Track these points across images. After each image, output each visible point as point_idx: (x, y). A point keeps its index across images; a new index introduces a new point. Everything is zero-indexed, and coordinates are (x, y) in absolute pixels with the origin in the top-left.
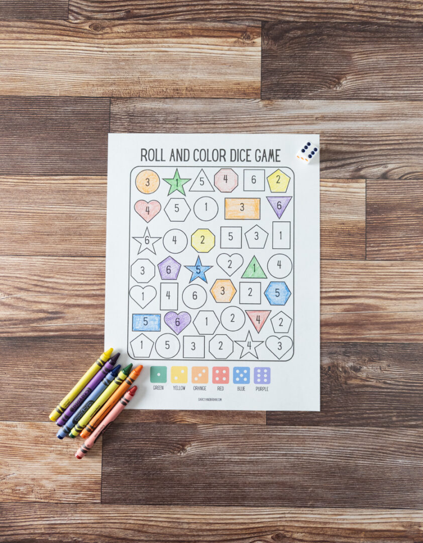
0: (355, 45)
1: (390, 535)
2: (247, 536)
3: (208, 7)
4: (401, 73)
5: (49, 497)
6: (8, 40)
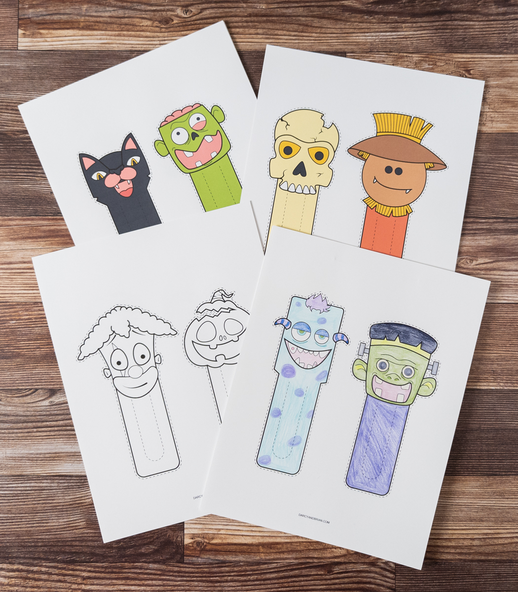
0: (82, 536)
1: (54, 25)
2: (199, 22)
3: (242, 578)
4: (32, 506)
5: (399, 58)
6: (460, 539)
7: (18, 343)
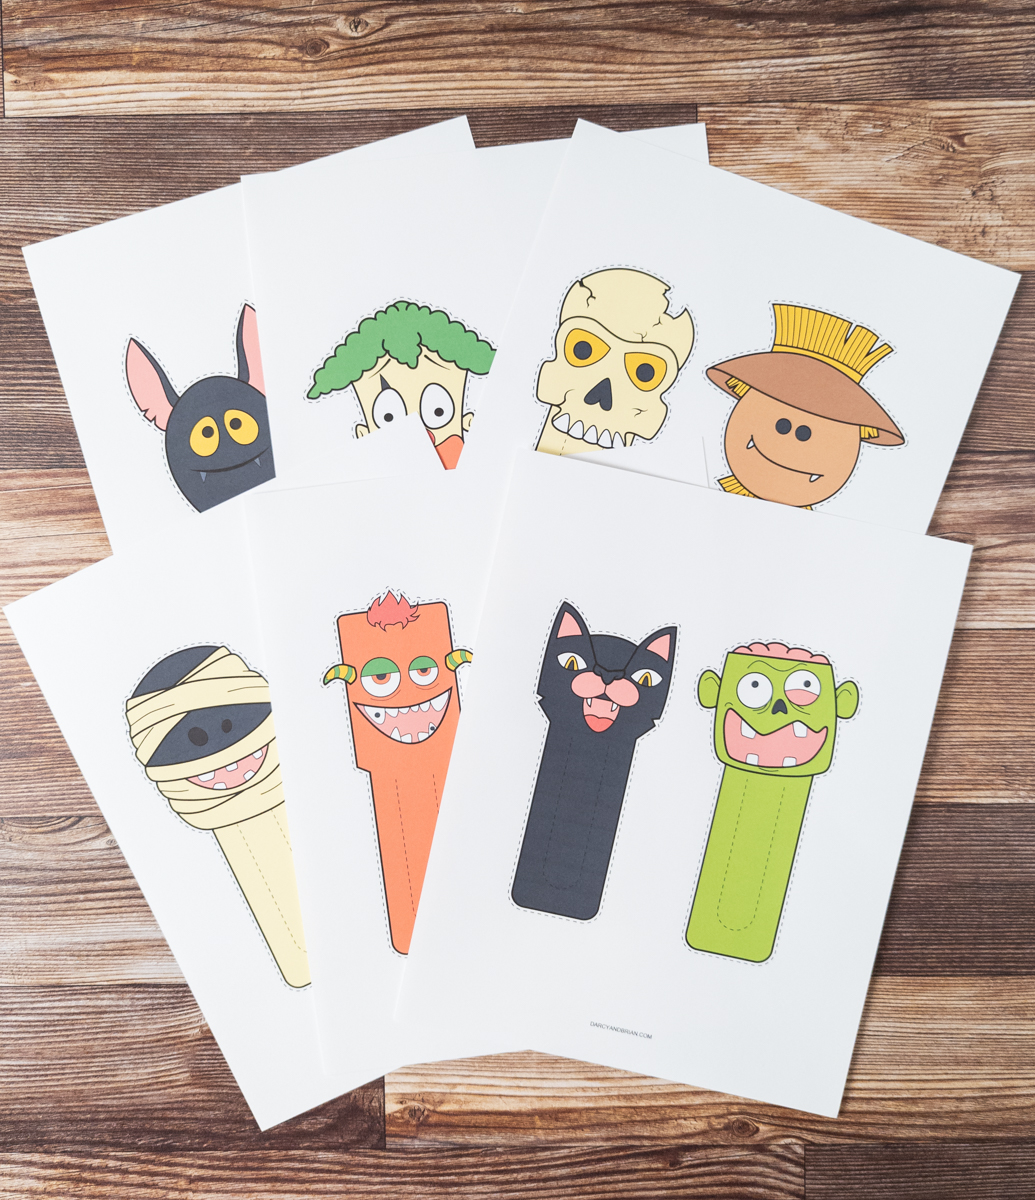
0: (184, 1101)
1: (79, 62)
2: (382, 46)
3: (501, 1177)
4: (83, 1044)
5: (810, 114)
6: (935, 1098)
7: (39, 726)
